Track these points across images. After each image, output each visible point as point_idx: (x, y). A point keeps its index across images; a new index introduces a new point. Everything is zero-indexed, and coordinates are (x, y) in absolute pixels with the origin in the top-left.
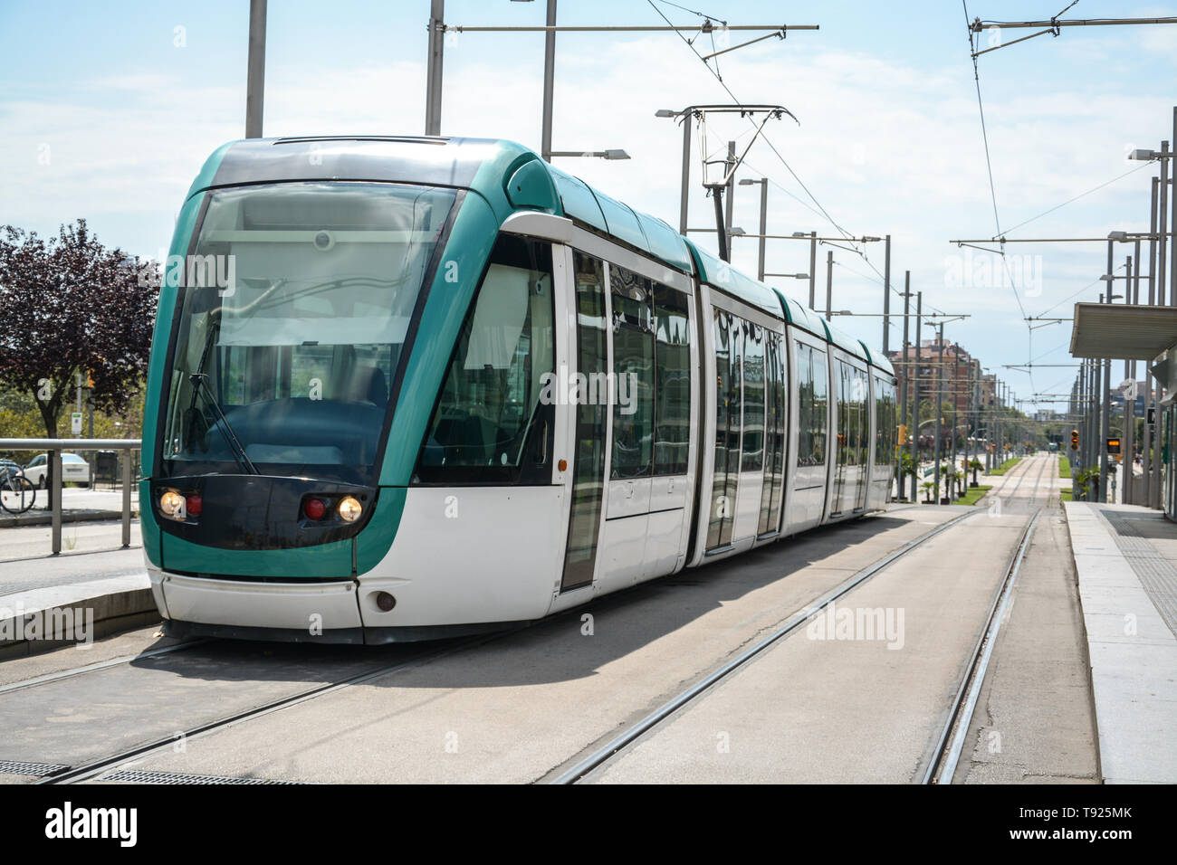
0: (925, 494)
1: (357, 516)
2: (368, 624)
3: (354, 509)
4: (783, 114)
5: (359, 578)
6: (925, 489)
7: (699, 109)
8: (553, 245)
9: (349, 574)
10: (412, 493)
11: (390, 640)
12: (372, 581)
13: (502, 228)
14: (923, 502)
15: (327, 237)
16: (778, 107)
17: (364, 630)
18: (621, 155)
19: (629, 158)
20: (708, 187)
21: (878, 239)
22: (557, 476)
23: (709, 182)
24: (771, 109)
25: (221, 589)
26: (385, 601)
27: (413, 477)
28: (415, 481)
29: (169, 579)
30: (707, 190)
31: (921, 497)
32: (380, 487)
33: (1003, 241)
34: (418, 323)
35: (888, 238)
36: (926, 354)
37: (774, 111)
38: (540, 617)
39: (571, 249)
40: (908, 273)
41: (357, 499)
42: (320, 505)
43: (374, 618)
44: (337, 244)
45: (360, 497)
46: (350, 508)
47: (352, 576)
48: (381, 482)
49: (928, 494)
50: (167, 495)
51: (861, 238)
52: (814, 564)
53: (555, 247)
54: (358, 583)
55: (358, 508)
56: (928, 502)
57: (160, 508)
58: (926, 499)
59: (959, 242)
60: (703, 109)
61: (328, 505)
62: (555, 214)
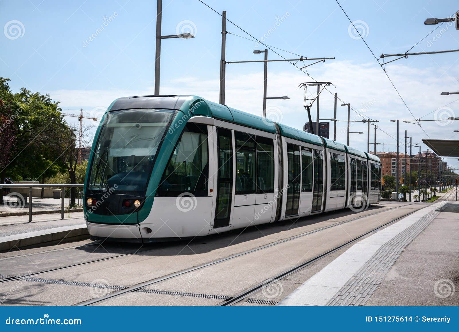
0: (415, 199)
1: (139, 205)
2: (143, 237)
3: (138, 204)
4: (331, 84)
5: (139, 223)
6: (415, 197)
7: (305, 84)
8: (208, 126)
9: (136, 222)
10: (156, 199)
11: (151, 242)
12: (144, 224)
13: (188, 121)
14: (415, 201)
15: (139, 125)
16: (329, 82)
17: (142, 239)
18: (286, 98)
19: (289, 99)
20: (305, 107)
21: (395, 121)
22: (209, 193)
23: (306, 105)
24: (327, 83)
25: (101, 227)
26: (149, 230)
27: (156, 194)
28: (157, 195)
29: (89, 224)
30: (305, 108)
31: (413, 200)
32: (146, 197)
33: (420, 121)
34: (160, 149)
35: (398, 120)
36: (424, 156)
37: (328, 84)
38: (205, 235)
39: (216, 127)
40: (406, 131)
41: (139, 201)
42: (128, 202)
43: (145, 235)
44: (142, 127)
45: (140, 200)
46: (137, 203)
47: (137, 223)
48: (146, 196)
49: (416, 199)
50: (89, 199)
51: (375, 121)
52: (330, 220)
53: (208, 127)
54: (140, 225)
55: (139, 203)
56: (416, 201)
57: (87, 204)
58: (415, 200)
59: (406, 121)
60: (307, 84)
61: (130, 202)
62: (208, 117)
